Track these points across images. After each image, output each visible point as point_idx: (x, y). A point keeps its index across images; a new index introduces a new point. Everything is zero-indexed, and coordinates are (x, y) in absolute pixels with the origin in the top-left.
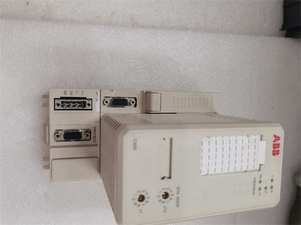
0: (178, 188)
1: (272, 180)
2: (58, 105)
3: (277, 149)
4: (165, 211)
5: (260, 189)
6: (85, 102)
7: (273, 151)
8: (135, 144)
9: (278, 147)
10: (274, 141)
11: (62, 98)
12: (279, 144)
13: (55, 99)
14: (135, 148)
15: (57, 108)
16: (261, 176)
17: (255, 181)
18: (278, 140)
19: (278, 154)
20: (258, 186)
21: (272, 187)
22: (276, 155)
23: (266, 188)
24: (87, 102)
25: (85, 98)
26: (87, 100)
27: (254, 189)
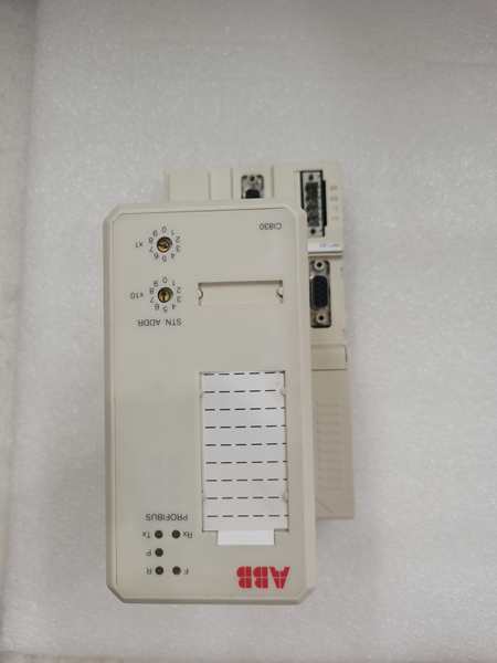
0: (179, 322)
1: (176, 570)
2: (311, 178)
3: (254, 579)
4: (133, 296)
5: (159, 534)
6: (318, 225)
7: (249, 569)
8: (271, 226)
9: (258, 584)
10: (273, 569)
11: (323, 183)
12: (265, 585)
13: (321, 172)
14: (264, 227)
15: (306, 176)
16: (189, 535)
17: (179, 518)
18: (277, 582)
19: (242, 584)
20: (167, 528)
21: (160, 571)
22: (238, 579)
23: (159, 552)
24: (318, 229)
25: (325, 224)
26: (320, 228)
27: (160, 517)
